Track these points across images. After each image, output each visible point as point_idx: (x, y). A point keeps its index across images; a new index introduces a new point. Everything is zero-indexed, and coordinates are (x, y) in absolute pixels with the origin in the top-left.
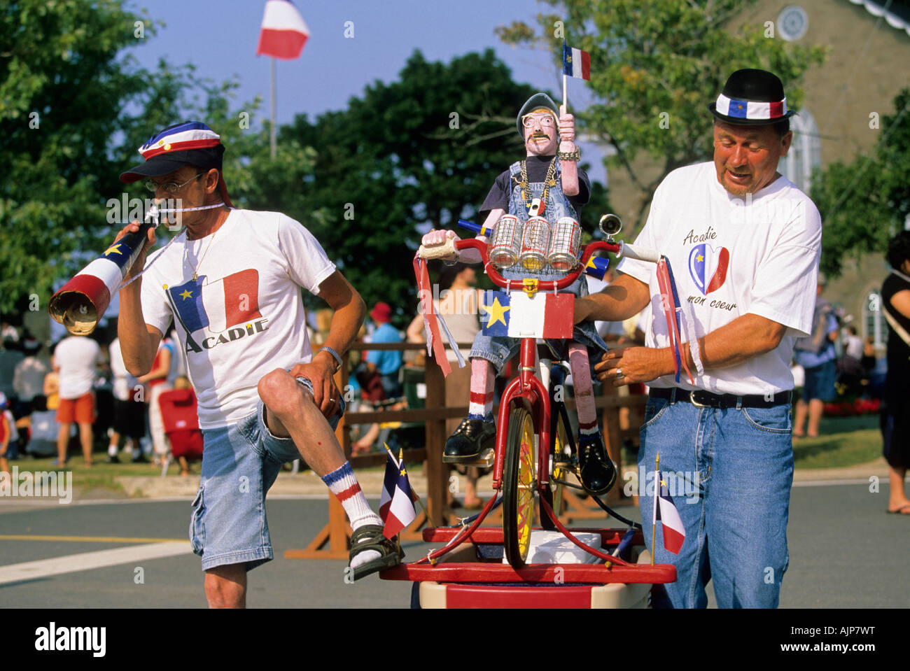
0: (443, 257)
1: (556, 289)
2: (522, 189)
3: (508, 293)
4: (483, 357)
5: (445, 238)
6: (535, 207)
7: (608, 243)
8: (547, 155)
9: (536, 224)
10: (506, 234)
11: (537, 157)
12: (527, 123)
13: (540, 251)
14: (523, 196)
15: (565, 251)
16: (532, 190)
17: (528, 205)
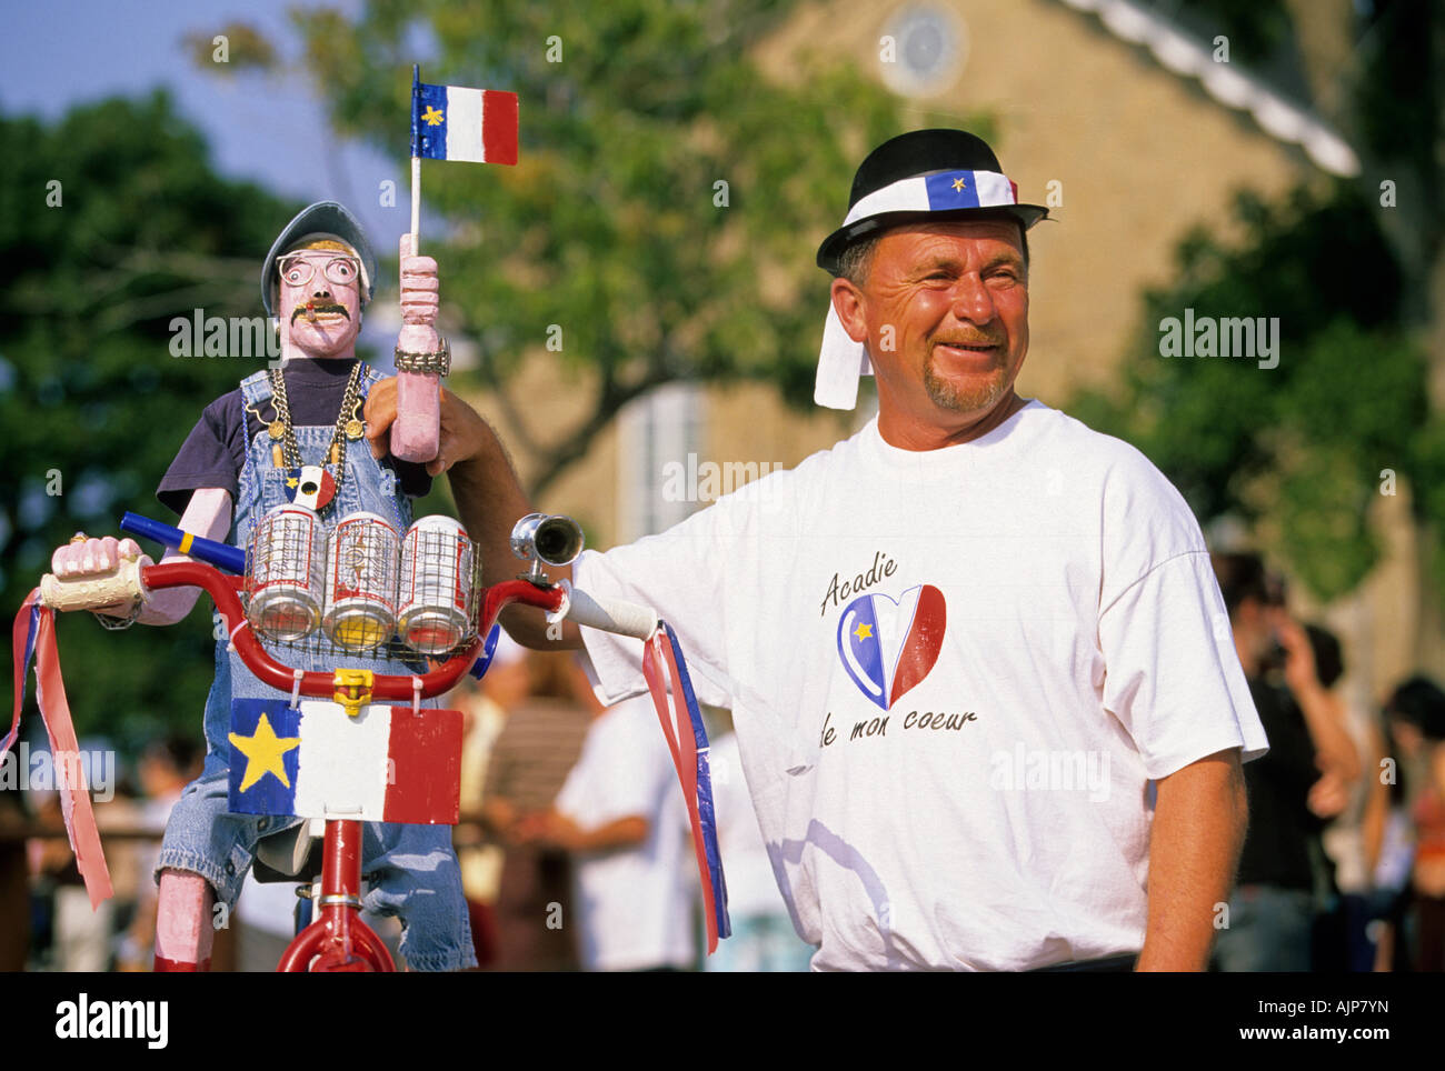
0: (106, 607)
1: (417, 696)
2: (274, 441)
3: (294, 704)
4: (195, 869)
5: (116, 557)
6: (309, 487)
7: (536, 585)
8: (338, 357)
9: (366, 531)
10: (291, 554)
11: (314, 360)
12: (292, 272)
13: (383, 600)
14: (278, 459)
15: (446, 603)
16: (301, 443)
17: (292, 483)
